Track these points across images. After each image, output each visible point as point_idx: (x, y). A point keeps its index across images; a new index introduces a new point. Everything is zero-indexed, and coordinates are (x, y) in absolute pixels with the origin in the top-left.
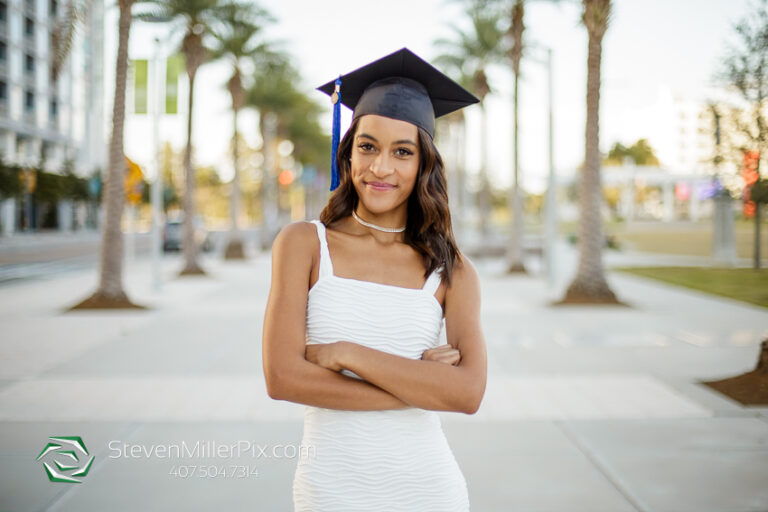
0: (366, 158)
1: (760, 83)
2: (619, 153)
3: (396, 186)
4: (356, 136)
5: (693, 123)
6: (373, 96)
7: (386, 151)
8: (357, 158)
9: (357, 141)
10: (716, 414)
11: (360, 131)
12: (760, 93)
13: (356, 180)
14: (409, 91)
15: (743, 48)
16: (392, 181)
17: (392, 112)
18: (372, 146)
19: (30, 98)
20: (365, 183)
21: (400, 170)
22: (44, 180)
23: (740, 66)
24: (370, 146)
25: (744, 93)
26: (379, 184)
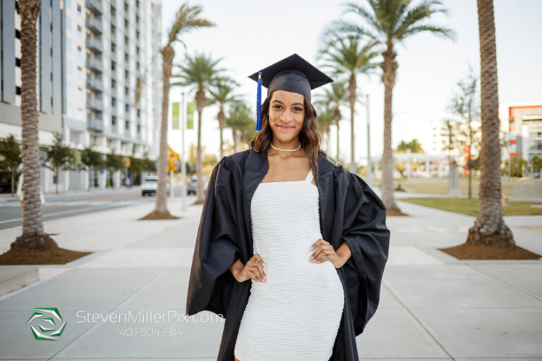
0: (277, 112)
1: (470, 111)
2: (403, 147)
3: (294, 127)
4: (271, 102)
5: (439, 132)
6: (279, 80)
7: (288, 109)
8: (272, 113)
9: (272, 104)
10: (446, 264)
11: (273, 99)
12: (470, 115)
13: (272, 124)
14: (298, 77)
15: (461, 93)
16: (292, 124)
17: (290, 88)
18: (280, 106)
19: (127, 124)
20: (277, 126)
21: (296, 118)
22: (134, 161)
23: (460, 102)
24: (279, 107)
25: (463, 115)
26: (285, 126)
